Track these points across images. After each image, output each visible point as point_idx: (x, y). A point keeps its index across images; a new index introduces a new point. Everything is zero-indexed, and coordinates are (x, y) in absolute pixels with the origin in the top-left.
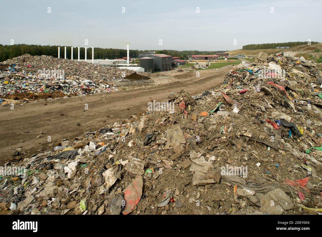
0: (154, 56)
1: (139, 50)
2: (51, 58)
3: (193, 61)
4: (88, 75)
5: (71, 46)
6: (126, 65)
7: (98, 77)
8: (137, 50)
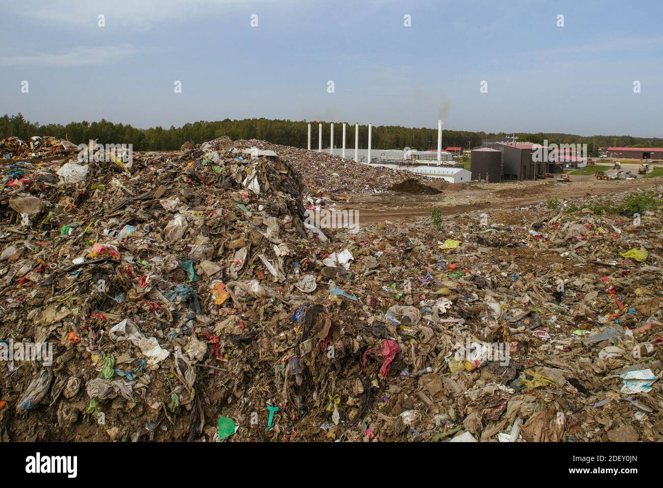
0: (504, 146)
1: (487, 133)
2: (263, 144)
3: (608, 161)
4: (317, 178)
5: (330, 123)
6: (433, 162)
7: (334, 183)
8: (482, 133)
